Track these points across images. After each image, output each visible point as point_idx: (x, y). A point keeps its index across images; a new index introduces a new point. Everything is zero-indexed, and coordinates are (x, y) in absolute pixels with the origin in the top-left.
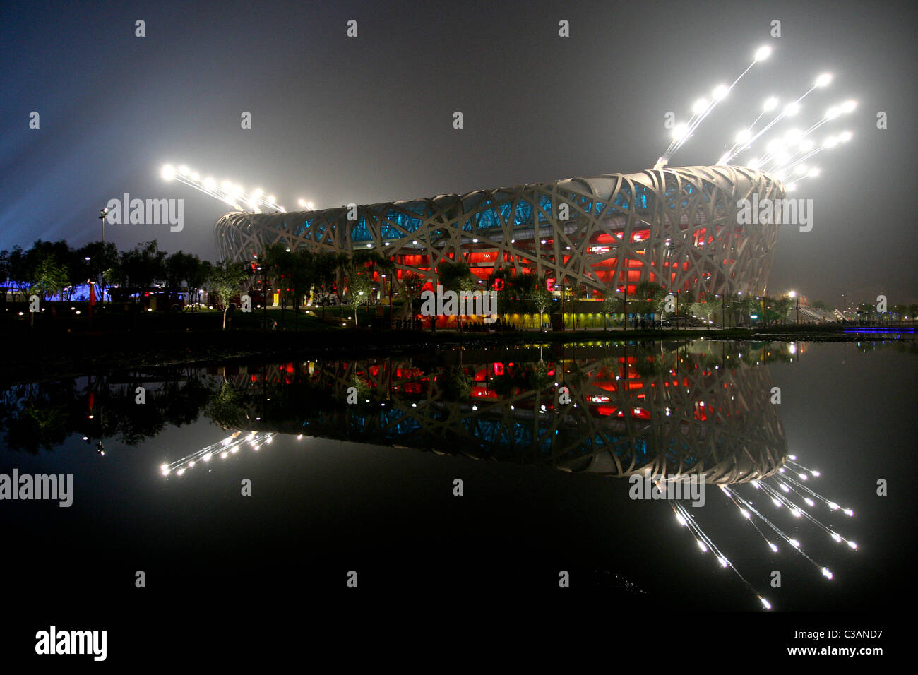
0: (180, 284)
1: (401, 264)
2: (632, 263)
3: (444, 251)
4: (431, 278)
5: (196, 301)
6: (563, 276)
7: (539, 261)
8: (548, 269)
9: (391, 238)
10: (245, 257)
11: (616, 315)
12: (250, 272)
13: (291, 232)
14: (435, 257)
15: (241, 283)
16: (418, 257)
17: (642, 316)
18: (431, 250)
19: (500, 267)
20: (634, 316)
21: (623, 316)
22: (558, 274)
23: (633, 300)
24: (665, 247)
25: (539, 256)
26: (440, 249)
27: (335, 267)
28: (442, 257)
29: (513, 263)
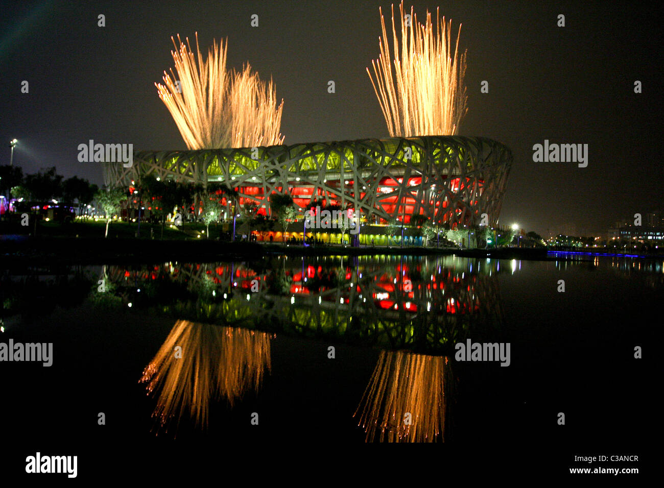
0: (73, 201)
1: (243, 193)
2: (409, 200)
3: (275, 186)
4: (264, 204)
5: (85, 214)
6: (360, 207)
7: (344, 197)
8: (349, 202)
9: (236, 174)
10: (125, 182)
11: (395, 237)
12: (128, 194)
13: (161, 166)
14: (268, 189)
15: (121, 202)
16: (256, 189)
17: (414, 238)
18: (265, 184)
19: (315, 199)
20: (408, 238)
21: (400, 237)
22: (356, 206)
23: (408, 226)
24: (432, 191)
25: (343, 192)
26: (272, 184)
27: (193, 194)
28: (273, 190)
29: (324, 197)
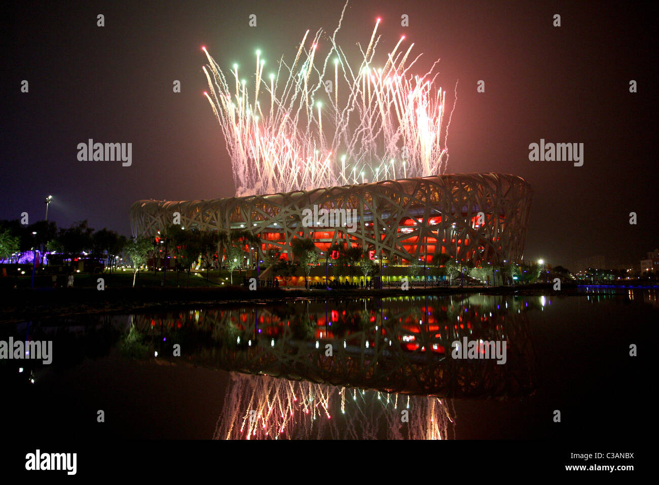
0: (103, 252)
1: (265, 239)
2: (430, 240)
3: (296, 231)
4: (286, 249)
5: (113, 265)
6: (381, 249)
7: (364, 239)
8: (370, 244)
9: (258, 220)
10: (151, 233)
11: (418, 277)
12: (155, 244)
13: (185, 215)
14: (289, 234)
15: (148, 252)
16: (277, 235)
17: (437, 277)
18: (287, 229)
19: (336, 242)
20: (432, 278)
21: (423, 278)
22: (377, 247)
23: (430, 266)
24: (452, 229)
25: (363, 235)
26: (293, 229)
27: (217, 241)
28: (294, 235)
29: (345, 240)
